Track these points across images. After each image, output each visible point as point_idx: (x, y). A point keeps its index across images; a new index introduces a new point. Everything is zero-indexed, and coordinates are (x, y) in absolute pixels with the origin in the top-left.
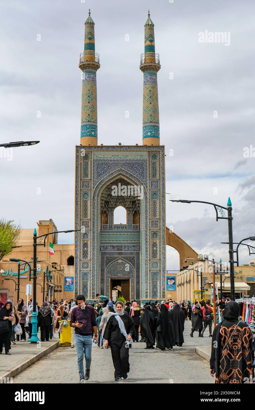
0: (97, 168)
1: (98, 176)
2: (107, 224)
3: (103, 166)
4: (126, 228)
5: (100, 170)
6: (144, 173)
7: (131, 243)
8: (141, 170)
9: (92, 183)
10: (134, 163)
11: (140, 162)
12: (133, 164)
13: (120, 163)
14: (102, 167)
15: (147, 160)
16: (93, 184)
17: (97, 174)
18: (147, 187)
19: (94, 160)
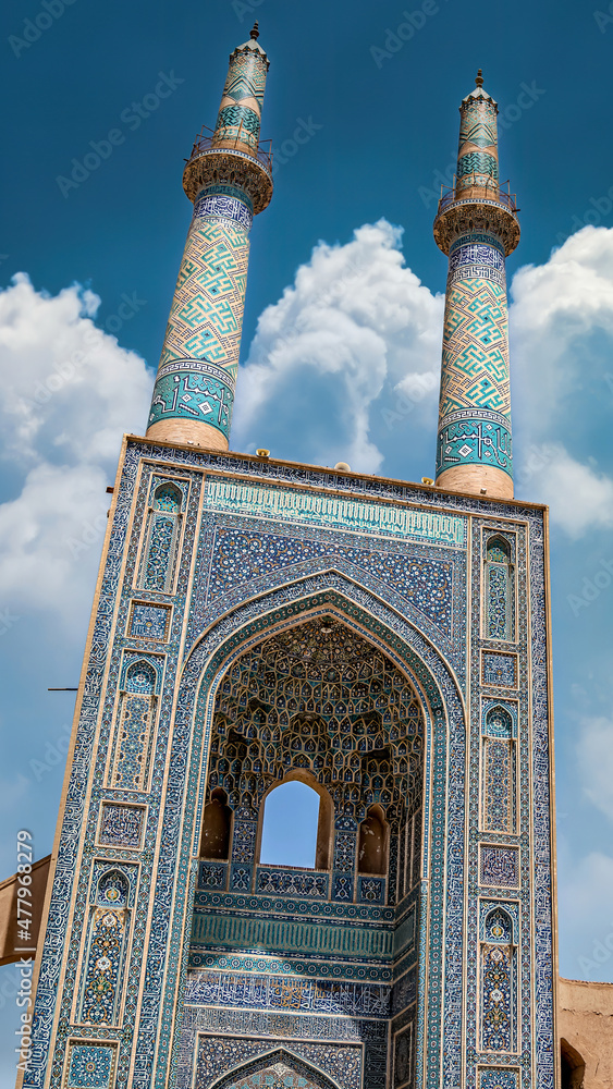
0: (217, 553)
1: (221, 589)
2: (226, 858)
3: (248, 547)
4: (321, 890)
5: (232, 561)
6: (449, 608)
7: (343, 969)
8: (434, 592)
9: (186, 616)
10: (401, 557)
11: (433, 558)
12: (397, 564)
13: (337, 546)
14: (244, 551)
15: (464, 553)
16: (190, 620)
17: (214, 580)
18: (462, 677)
19: (205, 513)
